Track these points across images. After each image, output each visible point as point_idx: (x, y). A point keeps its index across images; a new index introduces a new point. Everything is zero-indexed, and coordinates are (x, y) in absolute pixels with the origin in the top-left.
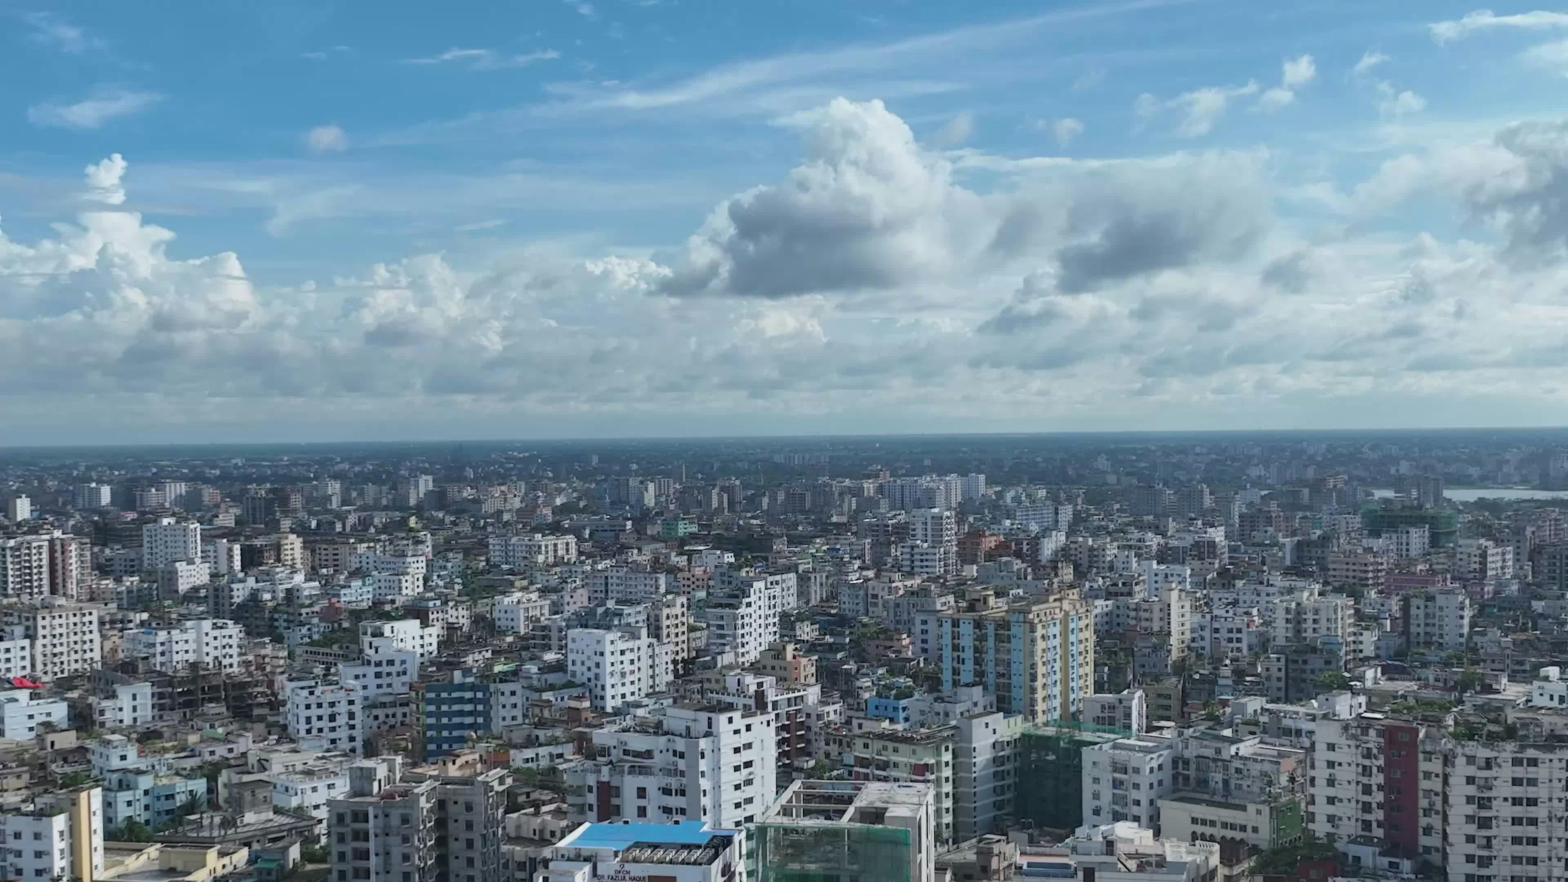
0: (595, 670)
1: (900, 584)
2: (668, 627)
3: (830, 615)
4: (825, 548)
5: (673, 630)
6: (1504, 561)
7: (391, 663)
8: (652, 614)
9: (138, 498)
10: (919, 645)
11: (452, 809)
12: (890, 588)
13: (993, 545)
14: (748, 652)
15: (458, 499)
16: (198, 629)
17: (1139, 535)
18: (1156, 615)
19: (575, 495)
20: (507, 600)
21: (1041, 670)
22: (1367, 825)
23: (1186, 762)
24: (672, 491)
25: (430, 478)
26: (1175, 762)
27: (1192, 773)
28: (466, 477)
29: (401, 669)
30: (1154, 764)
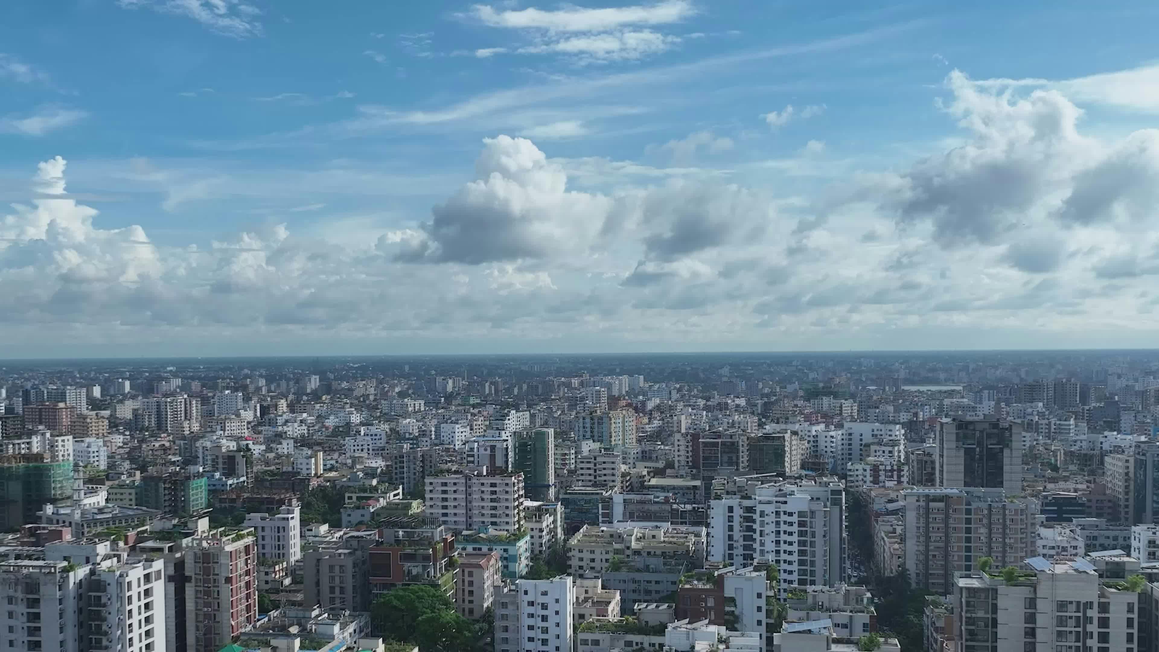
0: (451, 439)
4: (545, 407)
5: (478, 431)
6: (852, 410)
7: (376, 435)
9: (155, 386)
11: (425, 456)
16: (293, 426)
17: (695, 401)
18: (675, 425)
20: (404, 422)
21: (613, 434)
22: (688, 462)
23: (646, 452)
24: (461, 385)
25: (317, 377)
26: (642, 452)
27: (647, 455)
29: (379, 437)
30: (635, 452)
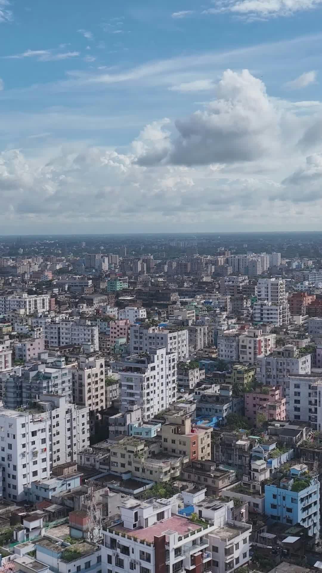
0: (7, 451)
1: (262, 338)
2: (89, 384)
3: (211, 359)
4: (202, 301)
8: (77, 374)
10: (292, 404)
12: (255, 341)
13: (310, 301)
14: (152, 407)
15: (5, 266)
19: (67, 264)
24: (118, 261)
28: (19, 253)
